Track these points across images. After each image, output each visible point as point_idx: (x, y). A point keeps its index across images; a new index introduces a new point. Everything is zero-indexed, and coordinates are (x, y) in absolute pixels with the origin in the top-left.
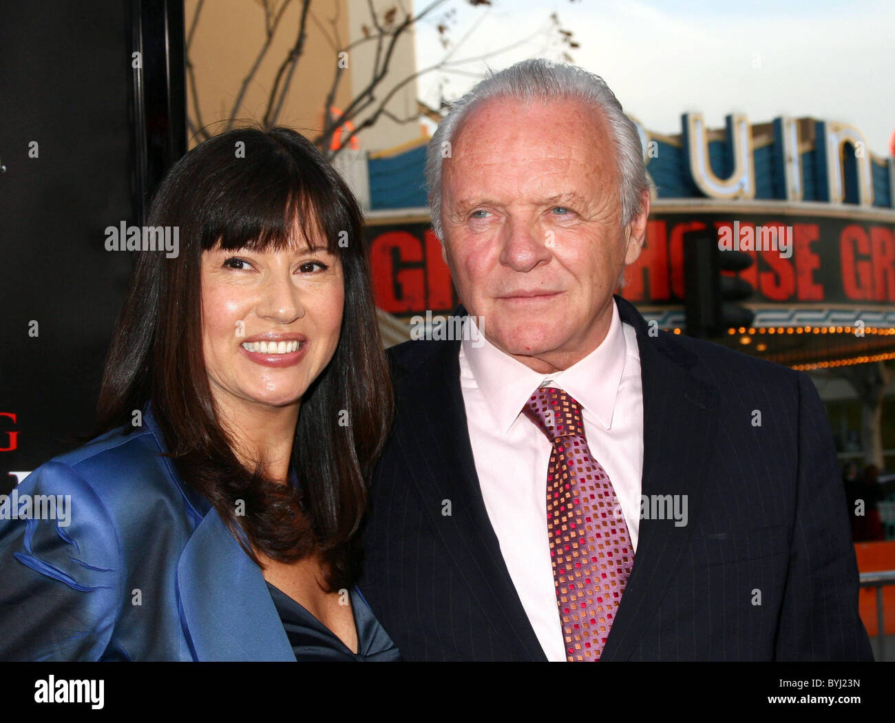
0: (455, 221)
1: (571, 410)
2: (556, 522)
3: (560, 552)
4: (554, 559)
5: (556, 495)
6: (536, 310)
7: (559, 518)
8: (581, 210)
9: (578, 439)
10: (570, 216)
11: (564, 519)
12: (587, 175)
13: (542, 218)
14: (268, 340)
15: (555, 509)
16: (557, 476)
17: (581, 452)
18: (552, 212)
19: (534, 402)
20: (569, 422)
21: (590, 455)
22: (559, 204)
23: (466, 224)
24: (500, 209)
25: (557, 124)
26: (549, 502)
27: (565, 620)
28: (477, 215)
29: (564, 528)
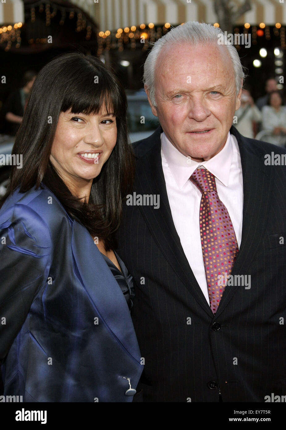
0: (165, 99)
1: (211, 179)
2: (204, 229)
3: (206, 242)
4: (203, 245)
5: (204, 217)
6: (205, 139)
7: (205, 227)
8: (223, 92)
9: (214, 193)
10: (218, 95)
11: (208, 228)
12: (224, 76)
13: (206, 96)
14: (88, 153)
15: (203, 223)
16: (204, 208)
17: (216, 198)
18: (210, 93)
19: (195, 175)
20: (210, 185)
21: (219, 200)
22: (215, 90)
23: (171, 101)
24: (187, 94)
25: (210, 55)
26: (200, 220)
27: (208, 272)
28: (177, 97)
29: (208, 232)
